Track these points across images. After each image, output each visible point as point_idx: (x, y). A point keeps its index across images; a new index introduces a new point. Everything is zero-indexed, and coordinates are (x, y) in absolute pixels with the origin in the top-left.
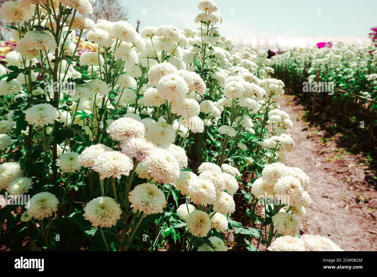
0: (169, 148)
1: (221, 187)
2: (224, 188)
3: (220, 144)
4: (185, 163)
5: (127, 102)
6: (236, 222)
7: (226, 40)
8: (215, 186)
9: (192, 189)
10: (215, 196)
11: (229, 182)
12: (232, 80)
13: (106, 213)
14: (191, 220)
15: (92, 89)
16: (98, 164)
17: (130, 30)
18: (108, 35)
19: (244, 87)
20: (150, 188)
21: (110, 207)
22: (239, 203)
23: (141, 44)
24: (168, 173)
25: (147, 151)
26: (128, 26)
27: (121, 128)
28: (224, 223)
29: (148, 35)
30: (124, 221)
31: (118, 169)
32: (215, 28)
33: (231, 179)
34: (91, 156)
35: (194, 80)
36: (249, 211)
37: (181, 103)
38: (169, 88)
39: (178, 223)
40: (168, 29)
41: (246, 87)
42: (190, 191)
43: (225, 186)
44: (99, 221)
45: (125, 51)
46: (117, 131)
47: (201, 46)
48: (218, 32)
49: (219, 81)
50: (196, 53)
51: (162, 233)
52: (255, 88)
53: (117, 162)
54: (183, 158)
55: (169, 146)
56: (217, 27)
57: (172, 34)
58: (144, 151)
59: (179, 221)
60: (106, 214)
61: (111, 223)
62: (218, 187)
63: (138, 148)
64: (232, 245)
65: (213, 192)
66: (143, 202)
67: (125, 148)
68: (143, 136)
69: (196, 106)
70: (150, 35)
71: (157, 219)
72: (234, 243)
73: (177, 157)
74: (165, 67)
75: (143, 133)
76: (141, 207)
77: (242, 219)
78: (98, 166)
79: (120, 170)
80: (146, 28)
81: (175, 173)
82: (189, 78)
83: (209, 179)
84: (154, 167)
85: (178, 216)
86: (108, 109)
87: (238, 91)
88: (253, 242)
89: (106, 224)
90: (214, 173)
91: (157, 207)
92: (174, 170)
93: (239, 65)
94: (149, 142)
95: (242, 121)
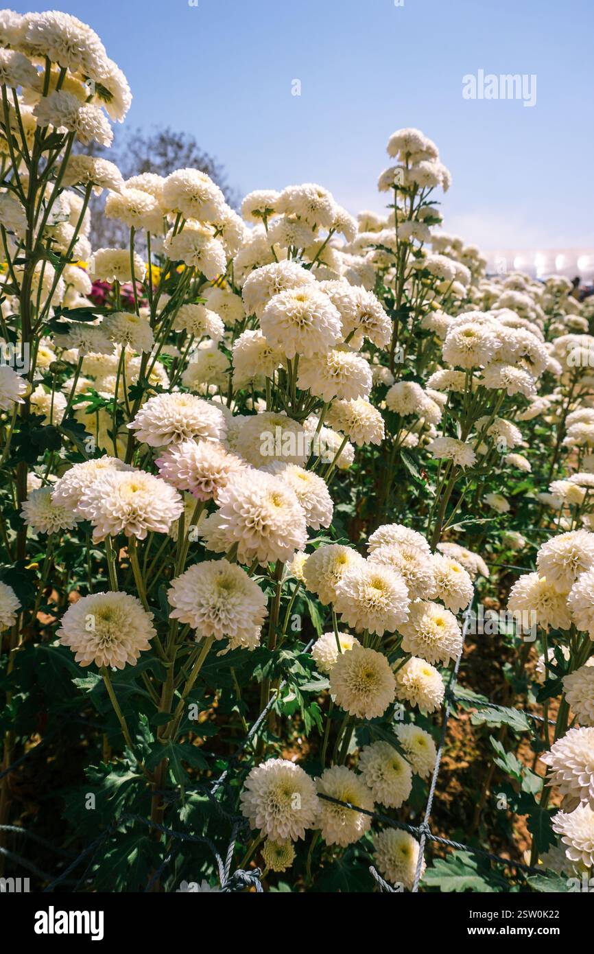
0: (283, 472)
1: (426, 589)
2: (433, 591)
3: (435, 488)
4: (323, 514)
5: (207, 379)
6: (474, 695)
7: (464, 249)
8: (408, 586)
9: (346, 588)
10: (407, 610)
11: (449, 578)
12: (466, 321)
13: (112, 630)
14: (343, 671)
15: (112, 334)
16: (90, 498)
17: (206, 190)
18: (152, 204)
19: (498, 337)
20: (226, 572)
21: (123, 618)
22: (491, 651)
23: (234, 226)
24: (271, 532)
25: (223, 474)
26: (202, 180)
27: (161, 417)
28: (432, 688)
29: (256, 213)
30: (166, 658)
31: (140, 513)
32: (431, 203)
33: (455, 570)
34: (81, 483)
35: (358, 306)
36: (511, 670)
37: (323, 362)
38: (290, 322)
39: (312, 680)
40: (304, 192)
41: (503, 339)
42: (341, 593)
43: (438, 588)
44: (93, 649)
45: (193, 240)
46: (150, 424)
47: (395, 250)
48: (436, 212)
49: (437, 334)
50: (382, 266)
51: (275, 705)
52: (528, 342)
53: (139, 496)
54: (318, 501)
55: (284, 469)
56: (434, 201)
57: (313, 207)
58: (213, 475)
59: (315, 674)
60: (114, 633)
61: (124, 659)
62: (417, 586)
63: (198, 465)
64: (468, 758)
65: (401, 599)
66: (202, 606)
67: (166, 464)
68: (216, 440)
69: (361, 371)
70: (263, 212)
71: (260, 666)
72: (472, 753)
73: (302, 498)
74: (285, 273)
75: (218, 433)
76: (196, 618)
77: (496, 694)
78: (91, 504)
79: (144, 516)
80: (251, 194)
81: (294, 537)
82: (346, 300)
83: (394, 567)
84: (236, 515)
85: (314, 662)
86: (151, 387)
87: (480, 348)
88: (523, 755)
89: (110, 658)
90: (409, 550)
91: (238, 622)
92: (289, 528)
93: (496, 305)
94: (229, 455)
95: (491, 428)
